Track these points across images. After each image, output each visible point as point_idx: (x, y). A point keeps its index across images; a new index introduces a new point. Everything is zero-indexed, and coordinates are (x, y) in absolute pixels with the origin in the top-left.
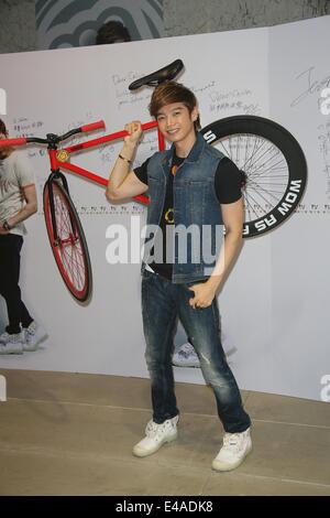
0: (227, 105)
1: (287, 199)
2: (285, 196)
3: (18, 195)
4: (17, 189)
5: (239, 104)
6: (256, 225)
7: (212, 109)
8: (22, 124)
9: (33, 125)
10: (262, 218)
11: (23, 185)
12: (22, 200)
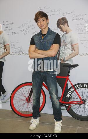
0: (78, 19)
1: (71, 92)
2: (71, 93)
3: (3, 47)
4: (3, 46)
5: (82, 19)
6: (81, 87)
7: (73, 20)
8: (6, 23)
9: (10, 24)
10: (79, 88)
11: (5, 44)
12: (5, 50)
